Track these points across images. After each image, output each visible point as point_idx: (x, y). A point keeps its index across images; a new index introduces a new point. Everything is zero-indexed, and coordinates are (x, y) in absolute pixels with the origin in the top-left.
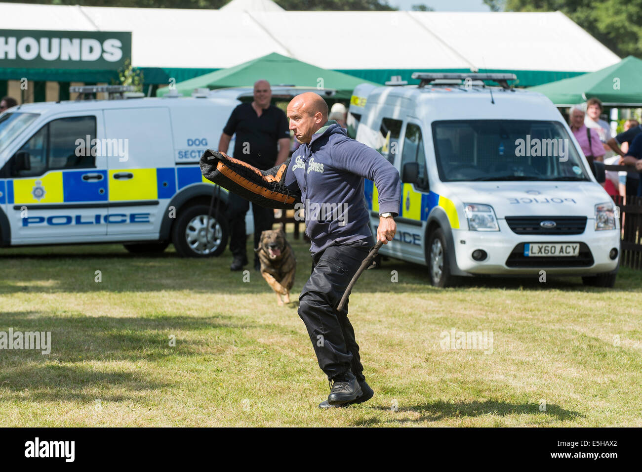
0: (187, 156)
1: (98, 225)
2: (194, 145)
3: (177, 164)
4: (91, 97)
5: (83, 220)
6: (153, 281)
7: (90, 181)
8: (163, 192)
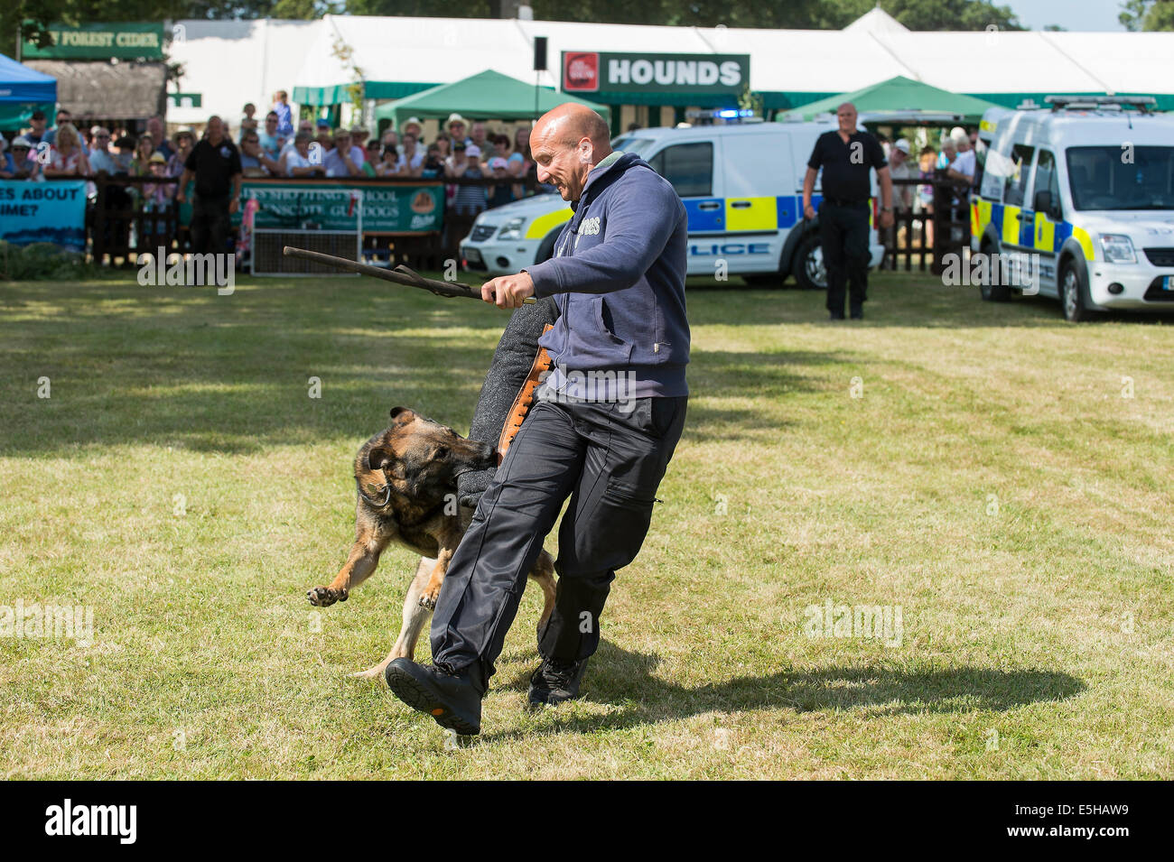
1: (715, 256)
4: (707, 122)
5: (699, 251)
7: (707, 210)
8: (783, 222)
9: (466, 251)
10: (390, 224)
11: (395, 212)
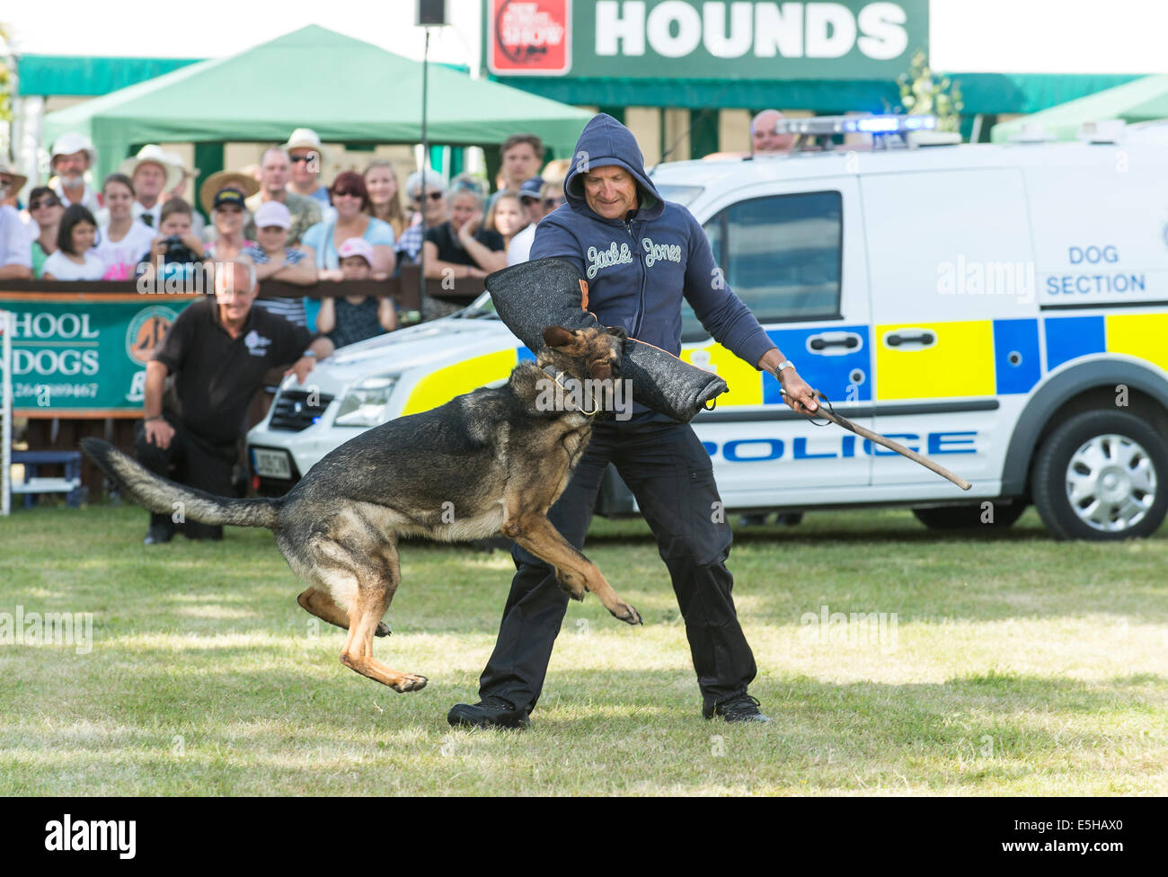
0: (1068, 289)
1: (849, 460)
2: (1085, 262)
3: (1044, 308)
4: (829, 143)
5: (810, 450)
6: (986, 597)
7: (828, 352)
8: (1010, 380)
9: (258, 453)
10: (79, 391)
11: (91, 362)
